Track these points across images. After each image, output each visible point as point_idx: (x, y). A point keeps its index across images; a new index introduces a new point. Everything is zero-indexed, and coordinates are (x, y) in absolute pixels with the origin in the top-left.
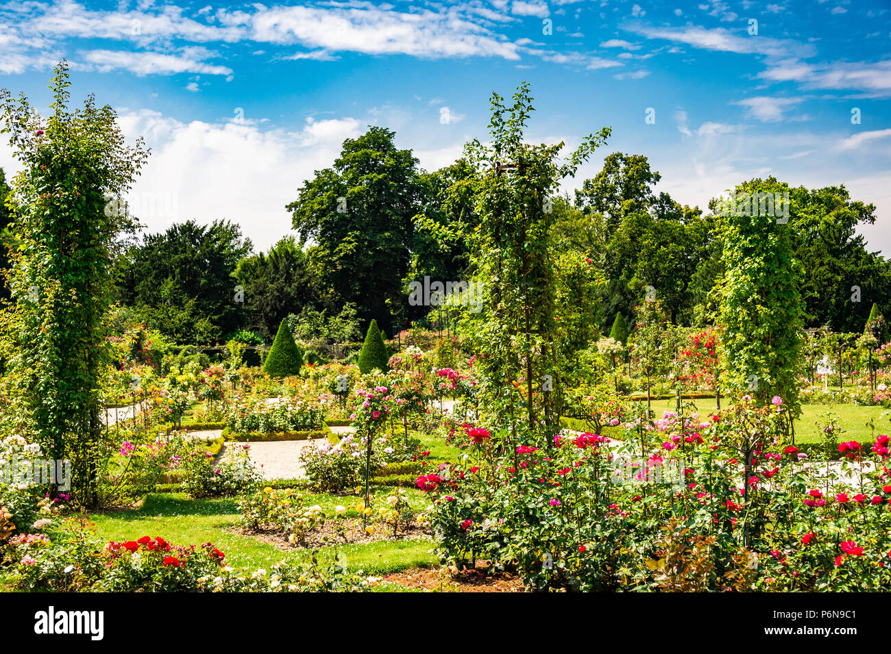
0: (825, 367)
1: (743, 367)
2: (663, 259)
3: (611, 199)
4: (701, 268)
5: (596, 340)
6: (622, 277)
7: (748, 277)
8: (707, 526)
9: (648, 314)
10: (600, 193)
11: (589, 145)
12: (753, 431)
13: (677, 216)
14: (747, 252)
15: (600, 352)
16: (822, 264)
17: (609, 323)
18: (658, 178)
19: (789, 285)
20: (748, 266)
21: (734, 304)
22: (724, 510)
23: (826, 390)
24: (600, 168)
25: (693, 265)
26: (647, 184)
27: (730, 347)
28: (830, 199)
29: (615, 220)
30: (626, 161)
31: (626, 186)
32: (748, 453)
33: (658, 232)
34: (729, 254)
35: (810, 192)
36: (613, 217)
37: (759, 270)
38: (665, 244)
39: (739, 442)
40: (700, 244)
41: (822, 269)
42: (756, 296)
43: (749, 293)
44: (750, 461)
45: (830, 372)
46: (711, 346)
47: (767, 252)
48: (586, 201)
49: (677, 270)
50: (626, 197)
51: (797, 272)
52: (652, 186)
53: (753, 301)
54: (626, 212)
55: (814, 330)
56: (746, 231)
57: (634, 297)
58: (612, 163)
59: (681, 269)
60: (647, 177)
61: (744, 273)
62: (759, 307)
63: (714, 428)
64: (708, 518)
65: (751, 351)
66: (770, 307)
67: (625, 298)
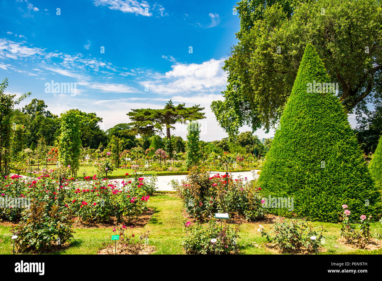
0: (88, 157)
1: (65, 157)
2: (47, 128)
3: (33, 111)
4: (57, 131)
5: (24, 149)
6: (35, 132)
7: (67, 134)
8: (48, 199)
9: (41, 142)
10: (30, 109)
11: (24, 96)
12: (63, 174)
13: (52, 117)
14: (67, 128)
15: (25, 152)
16: (89, 132)
17: (30, 144)
18: (47, 106)
19: (78, 137)
20: (67, 131)
21: (63, 141)
22: (53, 195)
23: (87, 163)
24: (30, 102)
25: (55, 130)
26: (44, 108)
27: (61, 152)
28: (92, 116)
29: (34, 116)
30: (38, 101)
31: (38, 108)
32: (61, 179)
33: (46, 121)
34: (63, 128)
35: (87, 114)
36: (33, 116)
37: (70, 132)
38: (48, 124)
39: (59, 177)
40: (57, 124)
41: (89, 133)
42: (69, 139)
43: (67, 138)
44: (61, 181)
45: (88, 158)
46: (56, 152)
47: (73, 128)
48: (26, 111)
49: (50, 131)
50: (37, 111)
51: (80, 133)
52: (45, 109)
53: (68, 140)
54: (37, 115)
55: (86, 148)
56: (67, 122)
57: (38, 138)
58: (34, 101)
59: (52, 131)
60: (44, 106)
61: (66, 133)
62: (70, 142)
63: (52, 173)
64: (48, 197)
65: (67, 153)
66: (73, 142)
67: (35, 138)
